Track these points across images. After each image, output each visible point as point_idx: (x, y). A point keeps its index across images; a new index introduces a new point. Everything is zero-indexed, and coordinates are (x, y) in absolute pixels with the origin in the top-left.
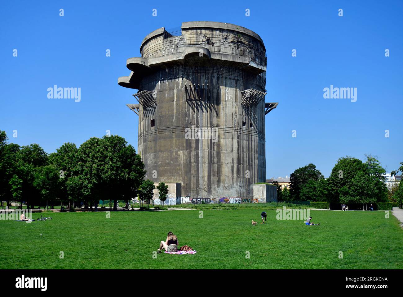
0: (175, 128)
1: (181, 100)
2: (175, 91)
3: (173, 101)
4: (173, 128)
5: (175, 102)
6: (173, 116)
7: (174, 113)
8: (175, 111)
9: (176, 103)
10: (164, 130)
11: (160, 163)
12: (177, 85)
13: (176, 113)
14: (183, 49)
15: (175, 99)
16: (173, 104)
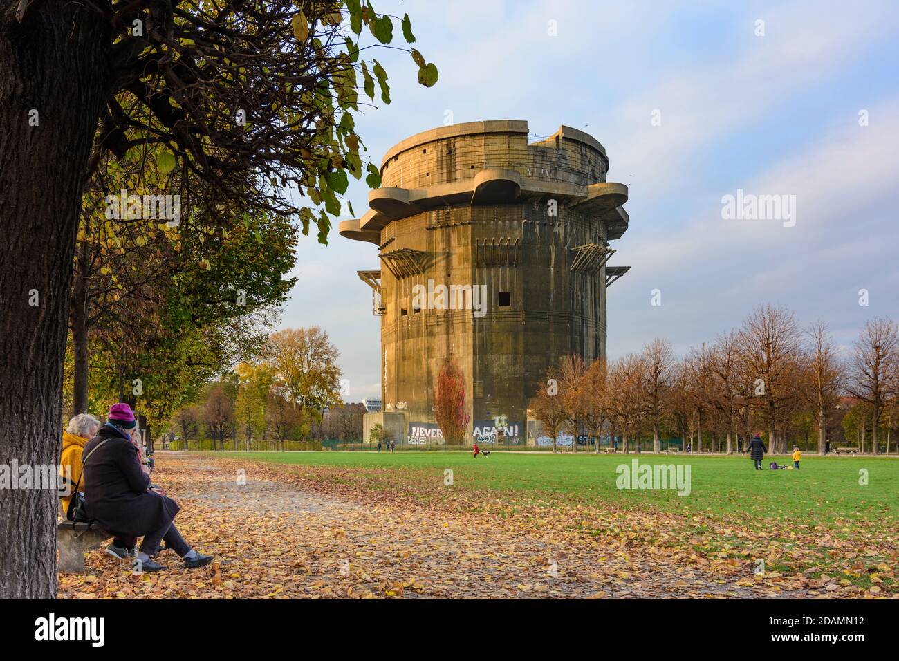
0: (553, 314)
1: (563, 267)
2: (553, 249)
3: (550, 265)
4: (550, 314)
5: (552, 269)
6: (549, 293)
7: (552, 289)
8: (552, 286)
9: (554, 270)
10: (535, 316)
11: (528, 374)
12: (555, 238)
13: (555, 289)
14: (565, 175)
15: (553, 263)
16: (550, 271)
